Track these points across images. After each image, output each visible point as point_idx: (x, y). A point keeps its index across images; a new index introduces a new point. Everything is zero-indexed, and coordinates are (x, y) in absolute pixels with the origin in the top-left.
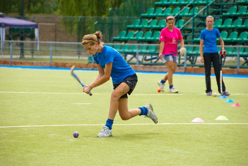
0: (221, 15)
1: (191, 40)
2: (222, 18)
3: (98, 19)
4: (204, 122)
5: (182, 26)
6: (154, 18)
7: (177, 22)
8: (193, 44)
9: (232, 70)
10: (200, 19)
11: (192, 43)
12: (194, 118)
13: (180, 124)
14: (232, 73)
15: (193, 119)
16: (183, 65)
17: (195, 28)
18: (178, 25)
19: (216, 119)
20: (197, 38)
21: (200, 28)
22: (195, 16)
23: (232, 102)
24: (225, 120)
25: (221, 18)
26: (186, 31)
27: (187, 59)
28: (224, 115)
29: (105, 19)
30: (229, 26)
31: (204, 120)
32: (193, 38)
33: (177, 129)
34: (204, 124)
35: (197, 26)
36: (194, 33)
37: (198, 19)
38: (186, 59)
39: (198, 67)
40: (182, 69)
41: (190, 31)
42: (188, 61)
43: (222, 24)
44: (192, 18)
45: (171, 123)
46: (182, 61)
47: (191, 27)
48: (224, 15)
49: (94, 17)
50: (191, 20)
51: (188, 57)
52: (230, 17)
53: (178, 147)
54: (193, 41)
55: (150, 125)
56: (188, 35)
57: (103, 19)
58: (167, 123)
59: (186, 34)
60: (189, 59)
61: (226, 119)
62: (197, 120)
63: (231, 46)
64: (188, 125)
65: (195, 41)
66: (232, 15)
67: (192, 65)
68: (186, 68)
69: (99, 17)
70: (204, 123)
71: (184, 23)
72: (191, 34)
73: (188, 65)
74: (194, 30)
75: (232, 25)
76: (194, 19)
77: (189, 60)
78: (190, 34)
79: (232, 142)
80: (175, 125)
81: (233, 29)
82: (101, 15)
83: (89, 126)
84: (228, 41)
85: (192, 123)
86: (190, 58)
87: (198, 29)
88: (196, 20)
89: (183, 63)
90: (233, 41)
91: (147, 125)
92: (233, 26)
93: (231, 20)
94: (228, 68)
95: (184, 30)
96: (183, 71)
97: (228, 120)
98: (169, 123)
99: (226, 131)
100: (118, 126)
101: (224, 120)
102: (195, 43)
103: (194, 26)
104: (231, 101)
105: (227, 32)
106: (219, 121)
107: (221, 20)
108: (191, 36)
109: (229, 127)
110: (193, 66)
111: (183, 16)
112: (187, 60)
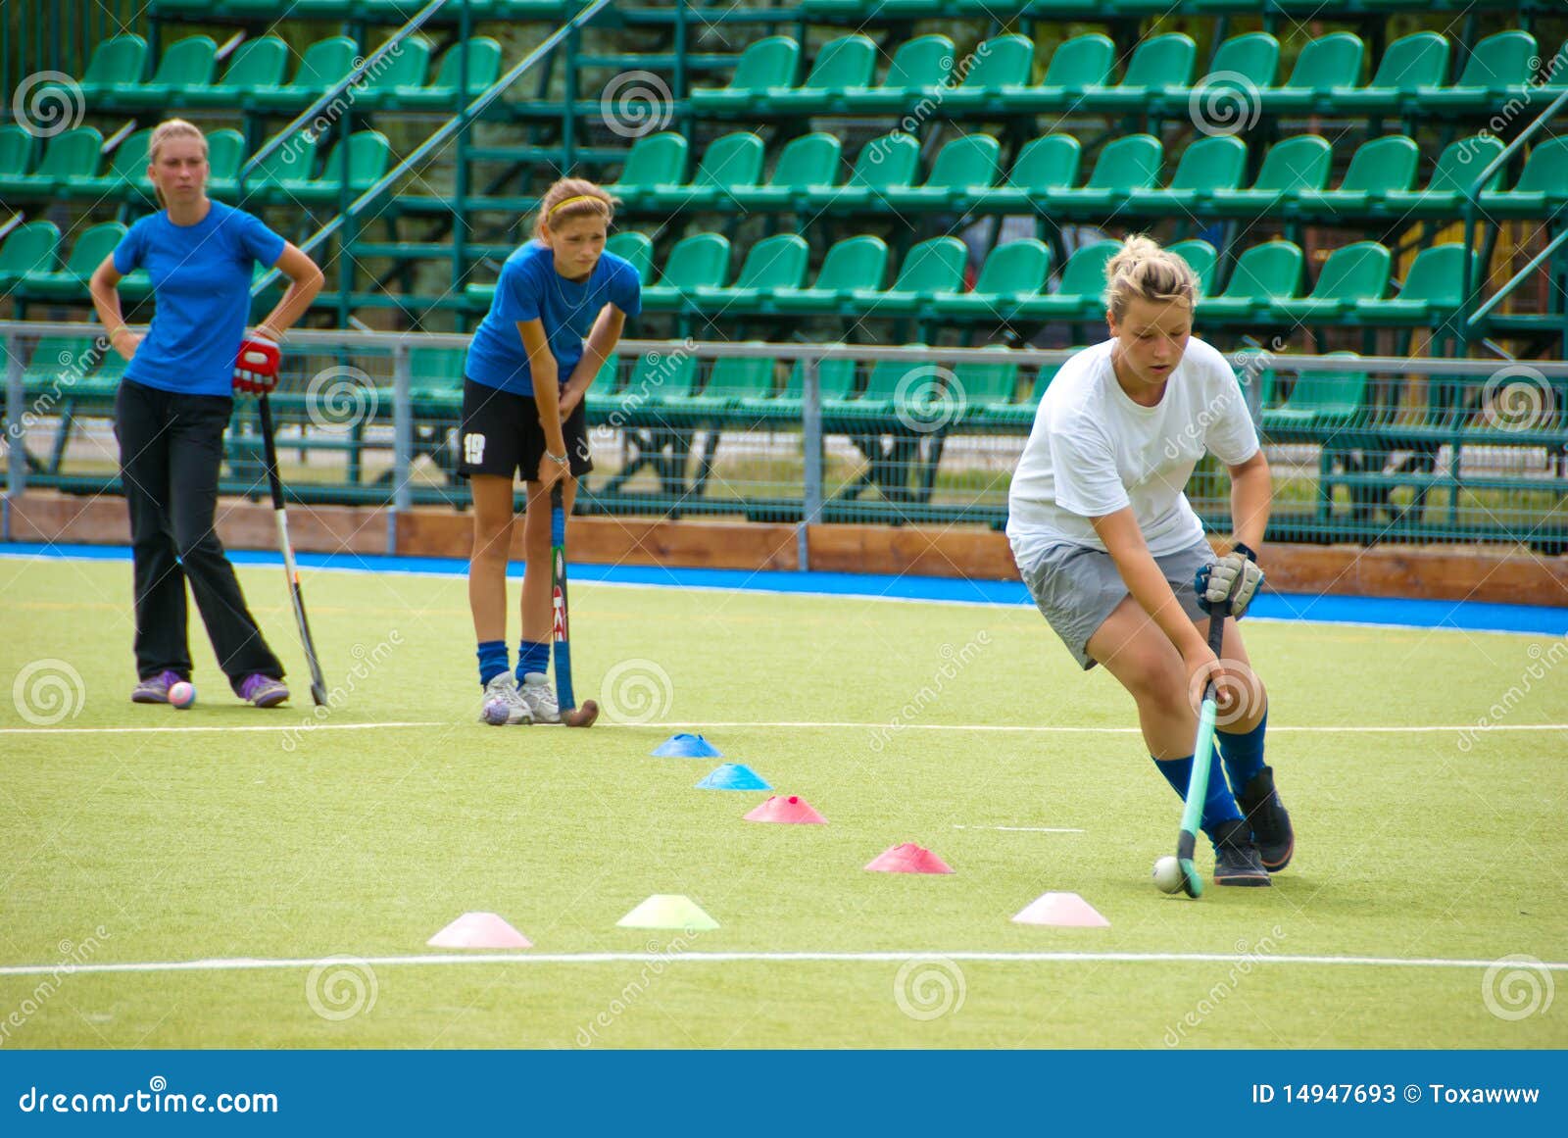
1: (448, 296)
2: (685, 126)
4: (528, 944)
5: (373, 184)
6: (146, 113)
7: (337, 151)
9: (766, 534)
11: (459, 319)
12: (448, 915)
14: (766, 562)
15: (445, 924)
16: (379, 492)
17: (477, 200)
18: (345, 176)
19: (622, 923)
21: (513, 201)
22: (473, 108)
23: (760, 785)
24: (696, 926)
25: (675, 129)
26: (403, 226)
27: (418, 446)
28: (685, 892)
30: (743, 189)
31: (525, 933)
32: (461, 288)
34: (529, 964)
35: (496, 189)
36: (467, 238)
37: (501, 131)
38: (406, 445)
40: (376, 526)
41: (439, 222)
42: (424, 461)
43: (689, 178)
44: (453, 122)
46: (374, 463)
47: (443, 194)
48: (702, 105)
50: (447, 140)
51: (426, 431)
52: (745, 117)
54: (461, 301)
56: (430, 259)
58: (232, 956)
59: (404, 247)
60: (438, 447)
61: (704, 921)
62: (469, 931)
63: (757, 346)
65: (476, 300)
66: (762, 107)
67: (456, 495)
68: (404, 521)
70: (526, 951)
71: (391, 165)
72: (449, 245)
73: (422, 498)
74: (469, 216)
75: (760, 182)
76: (465, 134)
77: (430, 452)
78: (435, 248)
81: (773, 217)
84: (738, 304)
85: (431, 951)
86: (440, 435)
87: (502, 212)
88: (484, 138)
89: (388, 478)
90: (769, 308)
92: (772, 190)
93: (756, 141)
94: (739, 523)
95: (389, 215)
96: (384, 541)
97: (713, 925)
98: (255, 956)
99: (697, 1018)
101: (684, 927)
103: (466, 188)
104: (745, 780)
105: (729, 234)
106: (645, 939)
107: (681, 141)
108: (448, 267)
109: (720, 981)
111: (381, 104)
112: (415, 454)
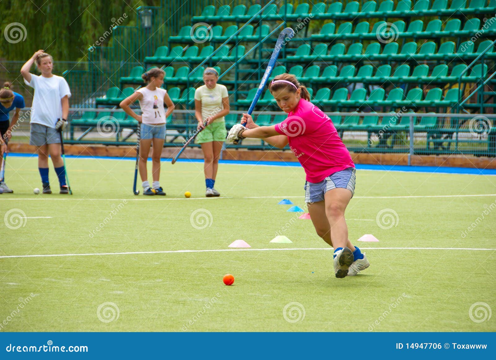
0: (283, 60)
1: (233, 103)
2: (286, 65)
3: (70, 66)
6: (167, 64)
8: (238, 110)
10: (249, 66)
11: (236, 108)
12: (233, 240)
13: (208, 252)
15: (232, 242)
17: (240, 81)
19: (271, 242)
20: (245, 98)
21: (248, 81)
22: (239, 61)
23: (301, 210)
24: (287, 242)
25: (283, 65)
29: (82, 65)
31: (249, 244)
32: (236, 101)
33: (202, 261)
34: (250, 251)
35: (244, 79)
36: (238, 90)
37: (245, 66)
39: (246, 150)
44: (234, 64)
45: (192, 249)
48: (289, 60)
49: (63, 62)
50: (233, 68)
52: (299, 62)
53: (202, 291)
54: (237, 103)
55: (156, 254)
57: (79, 66)
61: (289, 241)
62: (238, 244)
64: (221, 253)
65: (240, 103)
66: (302, 60)
67: (236, 146)
69: (71, 62)
70: (250, 248)
74: (238, 85)
75: (302, 76)
76: (237, 65)
78: (231, 92)
79: (296, 282)
80: (200, 253)
82: (75, 59)
83: (44, 257)
85: (229, 248)
87: (245, 83)
88: (241, 67)
91: (150, 254)
92: (305, 78)
93: (301, 67)
97: (291, 242)
98: (190, 250)
99: (287, 263)
100: (99, 257)
101: (285, 243)
102: (240, 109)
103: (237, 79)
107: (285, 67)
109: (293, 254)
110: (237, 149)
111: (218, 60)
